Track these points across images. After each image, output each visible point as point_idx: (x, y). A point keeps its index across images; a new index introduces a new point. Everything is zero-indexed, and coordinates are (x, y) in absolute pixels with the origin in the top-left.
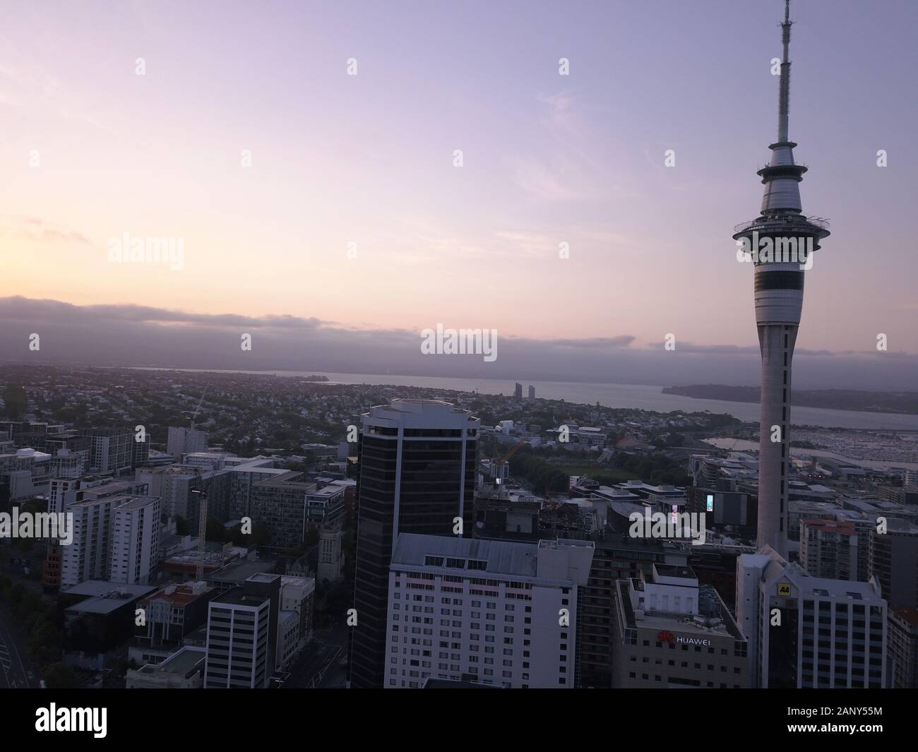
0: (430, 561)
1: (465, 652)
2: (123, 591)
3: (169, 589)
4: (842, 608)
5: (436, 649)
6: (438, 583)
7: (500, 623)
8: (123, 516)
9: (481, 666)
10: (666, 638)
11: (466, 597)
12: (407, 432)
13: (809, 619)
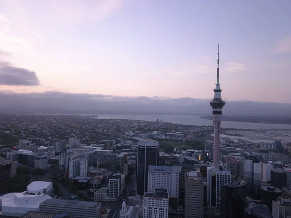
0: (154, 170)
1: (161, 184)
2: (86, 178)
3: (96, 177)
4: (224, 176)
5: (156, 184)
6: (156, 173)
7: (167, 179)
8: (82, 163)
9: (163, 186)
10: (192, 180)
11: (161, 175)
12: (147, 147)
13: (218, 178)
